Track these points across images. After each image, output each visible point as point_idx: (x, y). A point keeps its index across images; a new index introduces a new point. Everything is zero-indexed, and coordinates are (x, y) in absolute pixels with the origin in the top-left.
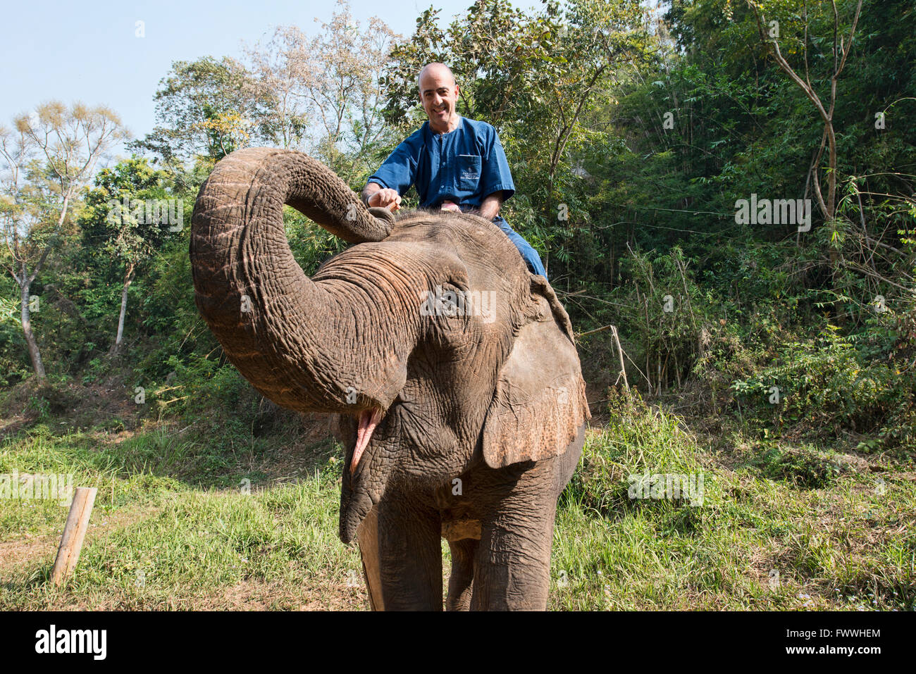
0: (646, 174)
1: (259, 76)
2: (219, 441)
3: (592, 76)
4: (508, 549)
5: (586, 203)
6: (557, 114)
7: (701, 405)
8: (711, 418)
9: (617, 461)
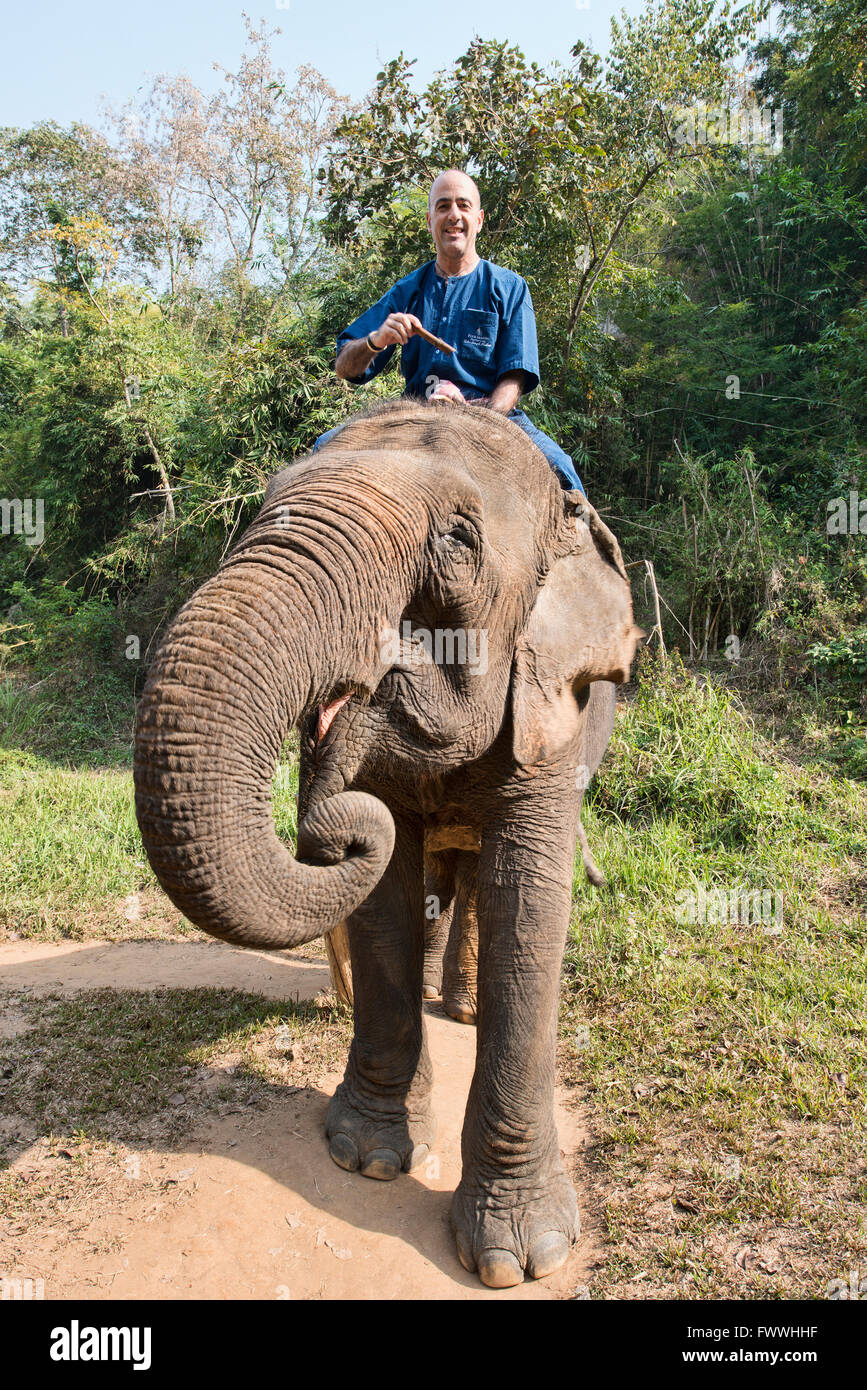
0: (708, 336)
1: (129, 157)
2: (88, 703)
3: (640, 179)
4: (519, 868)
5: (617, 377)
6: (584, 238)
7: (762, 676)
8: (774, 693)
9: (645, 750)
